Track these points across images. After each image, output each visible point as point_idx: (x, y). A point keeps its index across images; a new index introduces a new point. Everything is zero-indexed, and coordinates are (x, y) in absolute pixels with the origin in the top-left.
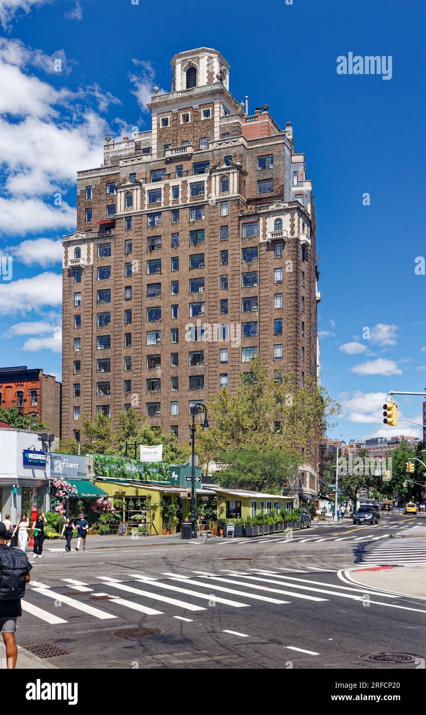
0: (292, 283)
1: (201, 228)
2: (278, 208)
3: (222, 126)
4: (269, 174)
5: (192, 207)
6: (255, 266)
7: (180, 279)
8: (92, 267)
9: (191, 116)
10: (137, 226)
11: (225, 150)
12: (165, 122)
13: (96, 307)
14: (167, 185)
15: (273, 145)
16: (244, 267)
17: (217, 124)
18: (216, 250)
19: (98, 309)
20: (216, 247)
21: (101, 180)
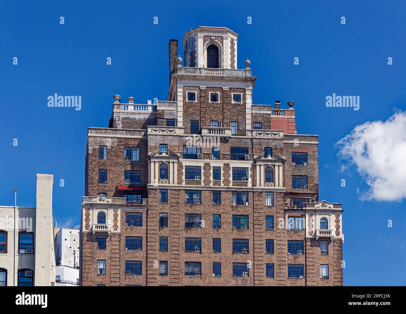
0: (338, 280)
1: (245, 214)
2: (324, 208)
3: (254, 115)
4: (304, 171)
5: (234, 191)
6: (301, 260)
7: (223, 261)
8: (120, 235)
9: (220, 96)
10: (174, 200)
11: (266, 141)
12: (191, 96)
13: (124, 278)
14: (207, 165)
15: (307, 144)
16: (289, 259)
17: (248, 111)
18: (261, 238)
19: (127, 280)
20: (262, 235)
21: (118, 141)
